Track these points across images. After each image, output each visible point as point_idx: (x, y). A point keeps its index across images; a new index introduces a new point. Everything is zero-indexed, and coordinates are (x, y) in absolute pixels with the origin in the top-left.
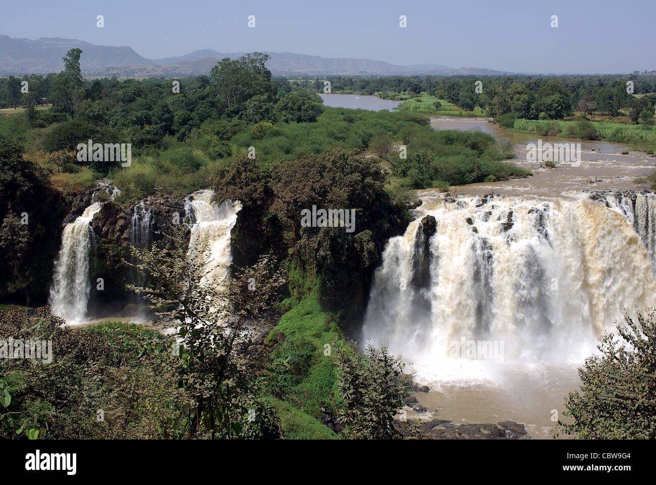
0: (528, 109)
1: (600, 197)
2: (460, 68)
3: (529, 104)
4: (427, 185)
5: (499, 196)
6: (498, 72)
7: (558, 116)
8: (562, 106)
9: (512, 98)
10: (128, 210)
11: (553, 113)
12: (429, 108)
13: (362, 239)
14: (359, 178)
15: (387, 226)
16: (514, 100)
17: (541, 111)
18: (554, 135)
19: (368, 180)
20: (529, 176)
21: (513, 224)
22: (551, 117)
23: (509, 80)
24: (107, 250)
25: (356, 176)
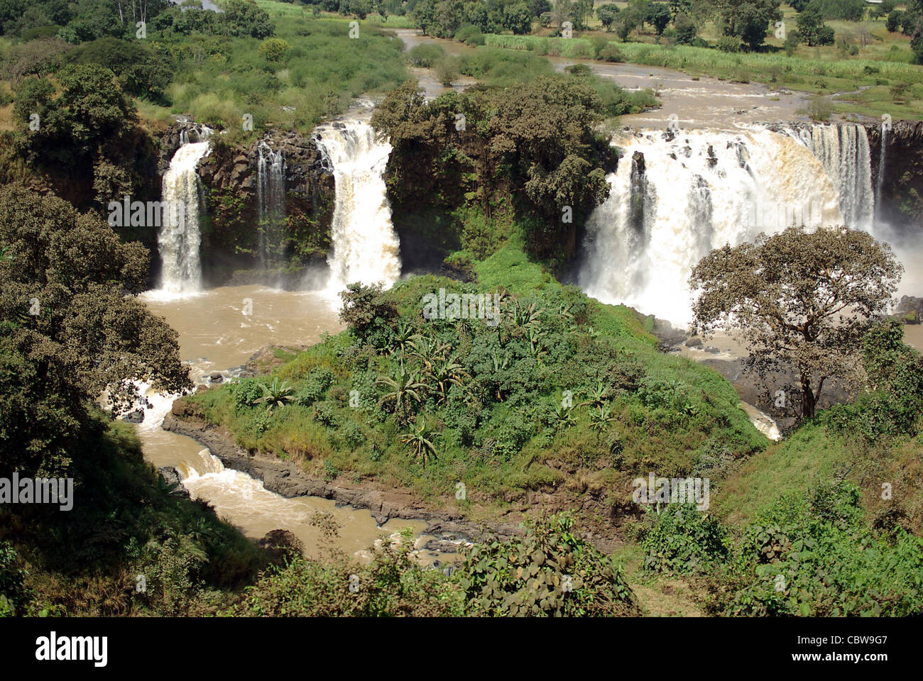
0: (485, 20)
7: (525, 29)
10: (252, 153)
11: (519, 26)
17: (498, 23)
18: (556, 55)
24: (218, 203)
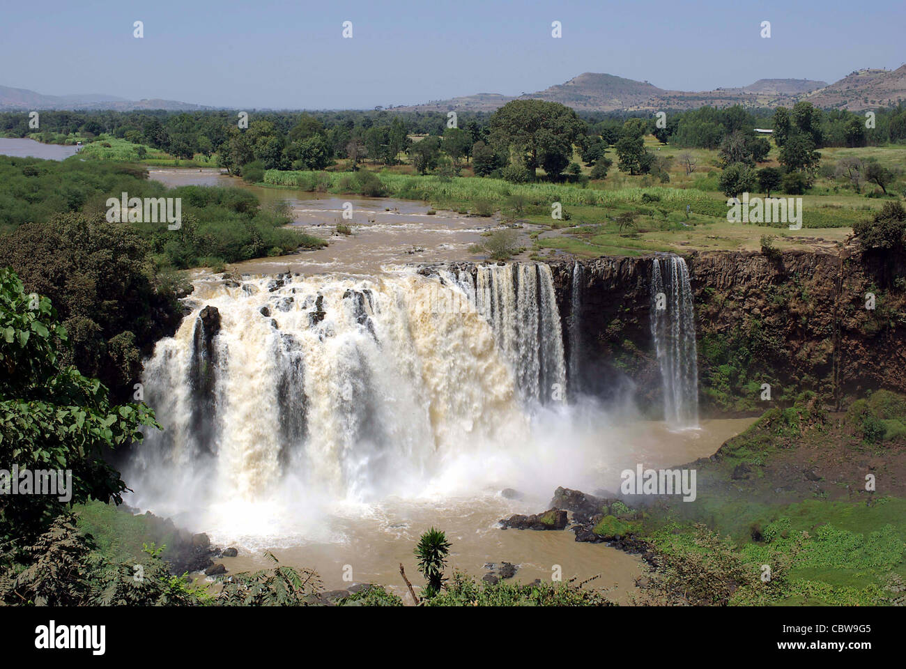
0: (278, 156)
1: (431, 272)
2: (139, 100)
3: (280, 149)
4: (192, 264)
5: (298, 275)
6: (192, 105)
7: (320, 165)
8: (324, 152)
9: (254, 142)
11: (313, 161)
12: (128, 156)
13: (121, 345)
14: (110, 257)
15: (150, 324)
16: (258, 143)
17: (295, 158)
18: (323, 191)
19: (123, 259)
20: (324, 247)
21: (325, 313)
22: (311, 167)
23: (222, 116)
25: (105, 254)
